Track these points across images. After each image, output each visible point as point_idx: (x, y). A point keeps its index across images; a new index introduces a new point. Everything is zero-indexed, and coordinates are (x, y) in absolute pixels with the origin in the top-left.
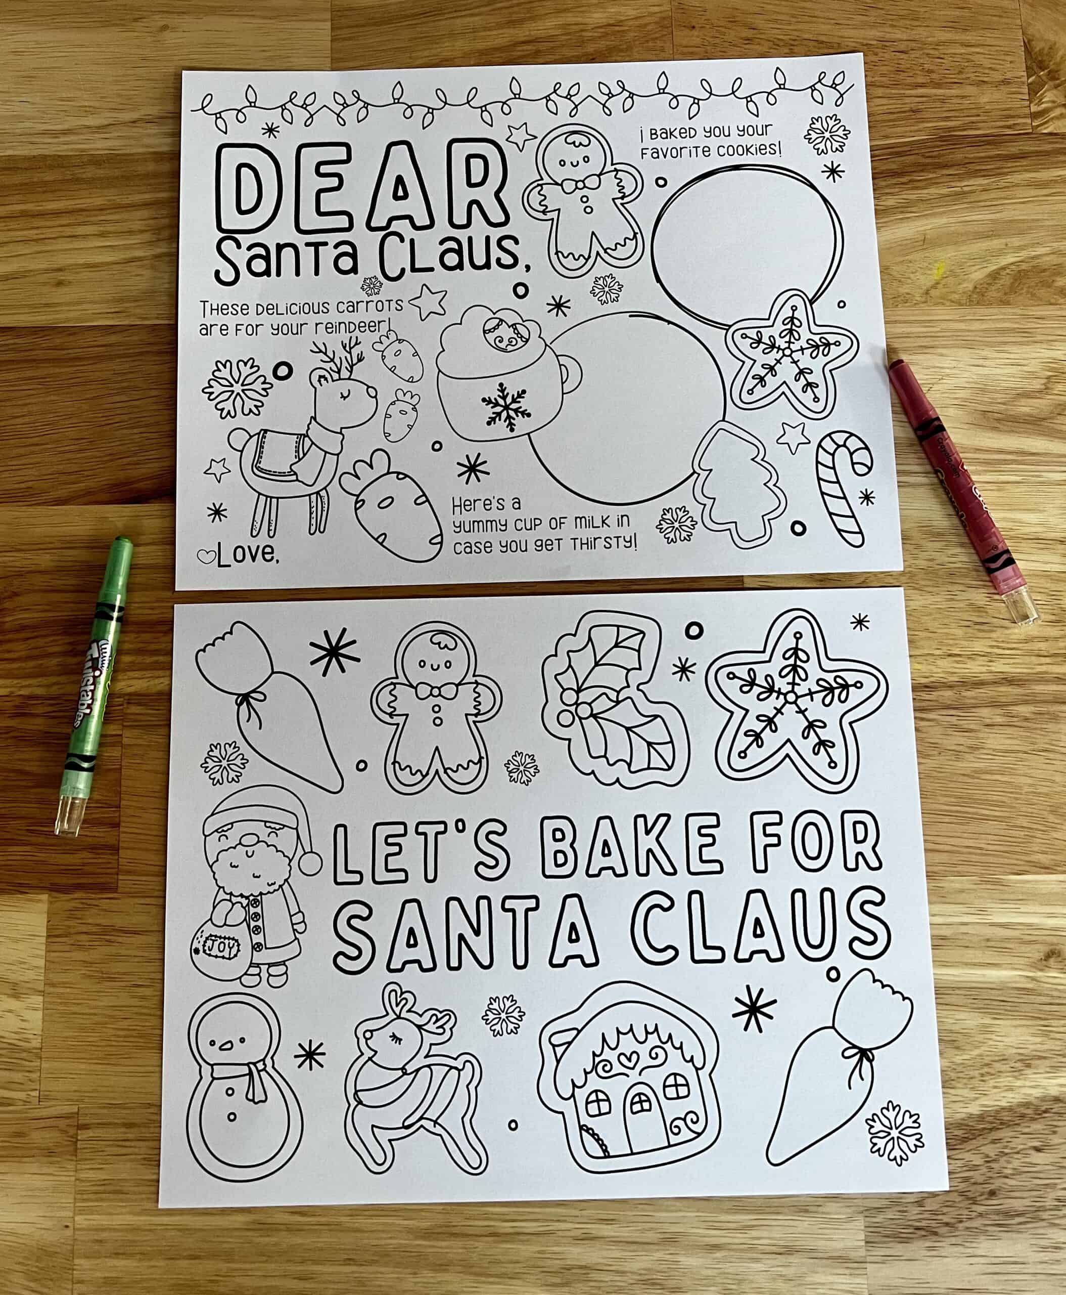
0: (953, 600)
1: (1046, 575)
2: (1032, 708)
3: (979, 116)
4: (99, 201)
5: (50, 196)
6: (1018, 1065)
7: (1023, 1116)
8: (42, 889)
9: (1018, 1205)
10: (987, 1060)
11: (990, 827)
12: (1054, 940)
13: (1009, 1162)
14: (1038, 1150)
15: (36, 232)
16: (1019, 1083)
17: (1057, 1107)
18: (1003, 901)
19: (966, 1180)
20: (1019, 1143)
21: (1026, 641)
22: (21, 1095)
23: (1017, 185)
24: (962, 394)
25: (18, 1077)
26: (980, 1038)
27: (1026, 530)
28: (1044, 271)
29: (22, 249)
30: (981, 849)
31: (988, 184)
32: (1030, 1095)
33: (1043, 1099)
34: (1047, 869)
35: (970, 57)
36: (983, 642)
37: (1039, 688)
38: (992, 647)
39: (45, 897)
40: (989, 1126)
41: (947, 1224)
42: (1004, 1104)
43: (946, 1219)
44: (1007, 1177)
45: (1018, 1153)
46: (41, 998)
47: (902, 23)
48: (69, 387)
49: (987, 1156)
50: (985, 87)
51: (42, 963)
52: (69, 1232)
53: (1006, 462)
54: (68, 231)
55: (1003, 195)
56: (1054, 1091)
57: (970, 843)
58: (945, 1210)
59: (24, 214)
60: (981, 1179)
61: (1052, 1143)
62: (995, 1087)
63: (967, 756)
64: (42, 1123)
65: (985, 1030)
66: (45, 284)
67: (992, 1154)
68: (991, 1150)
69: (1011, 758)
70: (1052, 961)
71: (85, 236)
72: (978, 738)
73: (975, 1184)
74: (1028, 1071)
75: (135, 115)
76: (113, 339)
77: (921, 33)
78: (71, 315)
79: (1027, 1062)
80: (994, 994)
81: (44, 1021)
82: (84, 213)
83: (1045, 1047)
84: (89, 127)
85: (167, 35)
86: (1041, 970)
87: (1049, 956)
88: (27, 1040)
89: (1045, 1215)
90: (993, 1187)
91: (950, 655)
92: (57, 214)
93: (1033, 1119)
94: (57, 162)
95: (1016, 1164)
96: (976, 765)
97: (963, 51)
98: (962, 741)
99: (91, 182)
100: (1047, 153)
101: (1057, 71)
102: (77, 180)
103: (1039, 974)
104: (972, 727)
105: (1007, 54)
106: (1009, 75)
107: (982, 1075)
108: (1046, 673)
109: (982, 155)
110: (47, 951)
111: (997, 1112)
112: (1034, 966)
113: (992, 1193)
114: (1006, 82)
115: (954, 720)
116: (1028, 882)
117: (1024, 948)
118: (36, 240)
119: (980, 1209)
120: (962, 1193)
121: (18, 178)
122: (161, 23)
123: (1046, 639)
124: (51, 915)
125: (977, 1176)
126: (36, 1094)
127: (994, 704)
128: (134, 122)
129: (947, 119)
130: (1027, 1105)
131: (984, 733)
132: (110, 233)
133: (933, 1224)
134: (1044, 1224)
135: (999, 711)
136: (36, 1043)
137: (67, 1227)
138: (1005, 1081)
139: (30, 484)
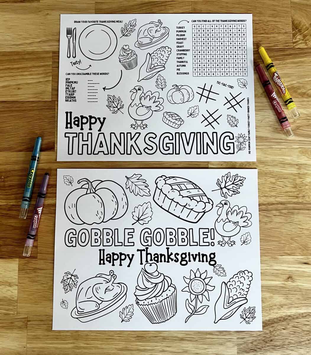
0: (266, 181)
1: (292, 174)
2: (287, 211)
3: (278, 43)
4: (29, 65)
5: (16, 63)
6: (280, 307)
7: (280, 320)
8: (16, 257)
9: (278, 343)
10: (271, 305)
11: (274, 243)
12: (290, 274)
13: (276, 332)
14: (284, 329)
15: (12, 73)
16: (279, 312)
17: (289, 318)
18: (277, 263)
19: (264, 337)
20: (279, 327)
21: (286, 192)
22: (12, 312)
23: (289, 63)
24: (271, 123)
25: (11, 307)
26: (269, 299)
27: (287, 161)
28: (295, 88)
29: (8, 79)
30: (272, 249)
31: (280, 63)
32: (282, 315)
33: (286, 316)
34: (289, 255)
35: (276, 25)
36: (275, 192)
37: (289, 205)
38: (276, 194)
39: (18, 260)
40: (271, 323)
41: (259, 348)
42: (275, 317)
43: (258, 347)
44: (275, 336)
45: (279, 330)
46: (17, 287)
47: (258, 15)
48: (22, 118)
49: (270, 331)
50: (280, 34)
51: (17, 277)
52: (25, 349)
53: (282, 142)
54: (21, 73)
55: (284, 66)
56: (289, 314)
57: (269, 247)
58: (259, 345)
59: (9, 69)
60: (268, 337)
61: (288, 327)
62: (273, 313)
63: (269, 224)
64: (18, 320)
65: (271, 297)
66: (14, 89)
67: (272, 330)
68: (272, 329)
69: (280, 225)
70: (290, 279)
71: (26, 75)
72: (272, 219)
73: (267, 338)
74: (282, 308)
75: (39, 40)
76: (34, 105)
77: (262, 18)
78: (22, 98)
79: (282, 306)
80: (273, 288)
81: (18, 293)
82: (26, 68)
83: (287, 302)
84: (27, 43)
85: (48, 16)
86: (286, 282)
87: (288, 278)
88: (13, 298)
89: (285, 346)
90: (271, 339)
91: (265, 196)
92: (18, 68)
93: (283, 321)
94: (17, 53)
95: (278, 333)
96: (271, 226)
97: (274, 24)
98: (267, 219)
99: (27, 59)
100: (296, 54)
101: (301, 30)
102: (23, 59)
103: (286, 283)
104: (270, 216)
105: (287, 24)
106: (287, 31)
107: (270, 309)
108: (291, 201)
109: (279, 54)
110: (19, 274)
111: (273, 319)
112: (284, 281)
113: (271, 340)
114: (286, 33)
115: (265, 214)
116: (283, 258)
117: (282, 276)
118: (12, 76)
119: (268, 344)
120: (263, 340)
121: (6, 58)
122: (47, 13)
123: (291, 192)
124: (19, 265)
125: (268, 336)
126: (16, 312)
127: (276, 210)
128: (39, 42)
129: (269, 43)
130: (281, 317)
131: (274, 218)
132: (33, 74)
133: (255, 348)
134: (285, 349)
135: (278, 212)
136: (16, 299)
137: (25, 347)
138: (275, 311)
139: (11, 146)
